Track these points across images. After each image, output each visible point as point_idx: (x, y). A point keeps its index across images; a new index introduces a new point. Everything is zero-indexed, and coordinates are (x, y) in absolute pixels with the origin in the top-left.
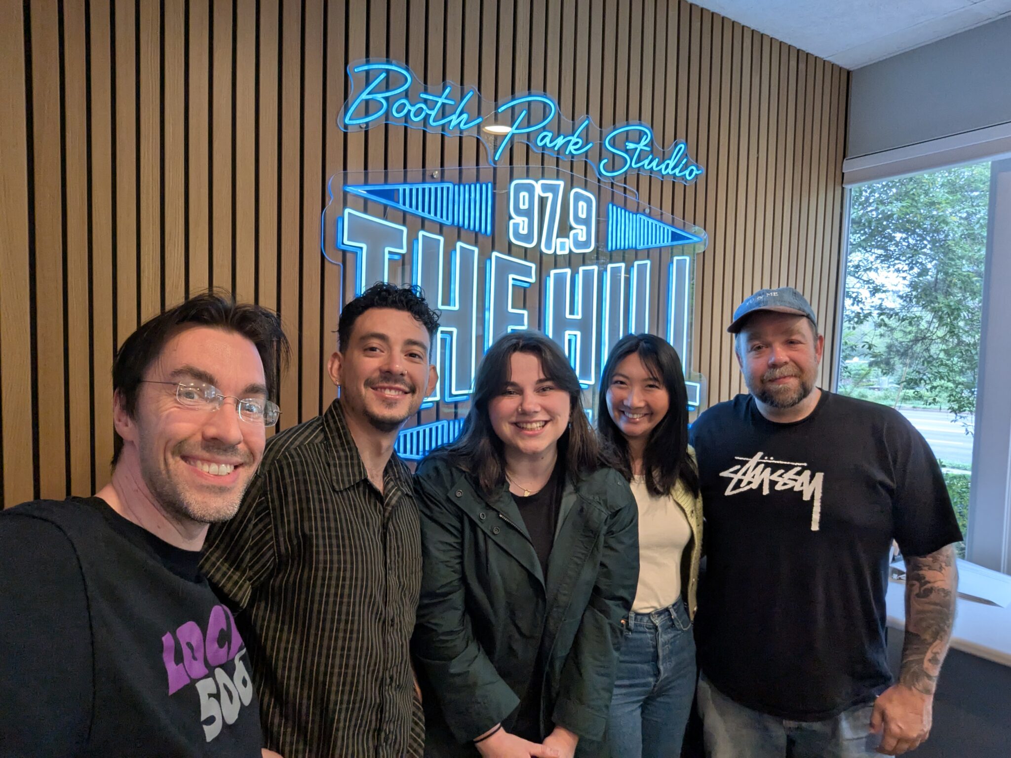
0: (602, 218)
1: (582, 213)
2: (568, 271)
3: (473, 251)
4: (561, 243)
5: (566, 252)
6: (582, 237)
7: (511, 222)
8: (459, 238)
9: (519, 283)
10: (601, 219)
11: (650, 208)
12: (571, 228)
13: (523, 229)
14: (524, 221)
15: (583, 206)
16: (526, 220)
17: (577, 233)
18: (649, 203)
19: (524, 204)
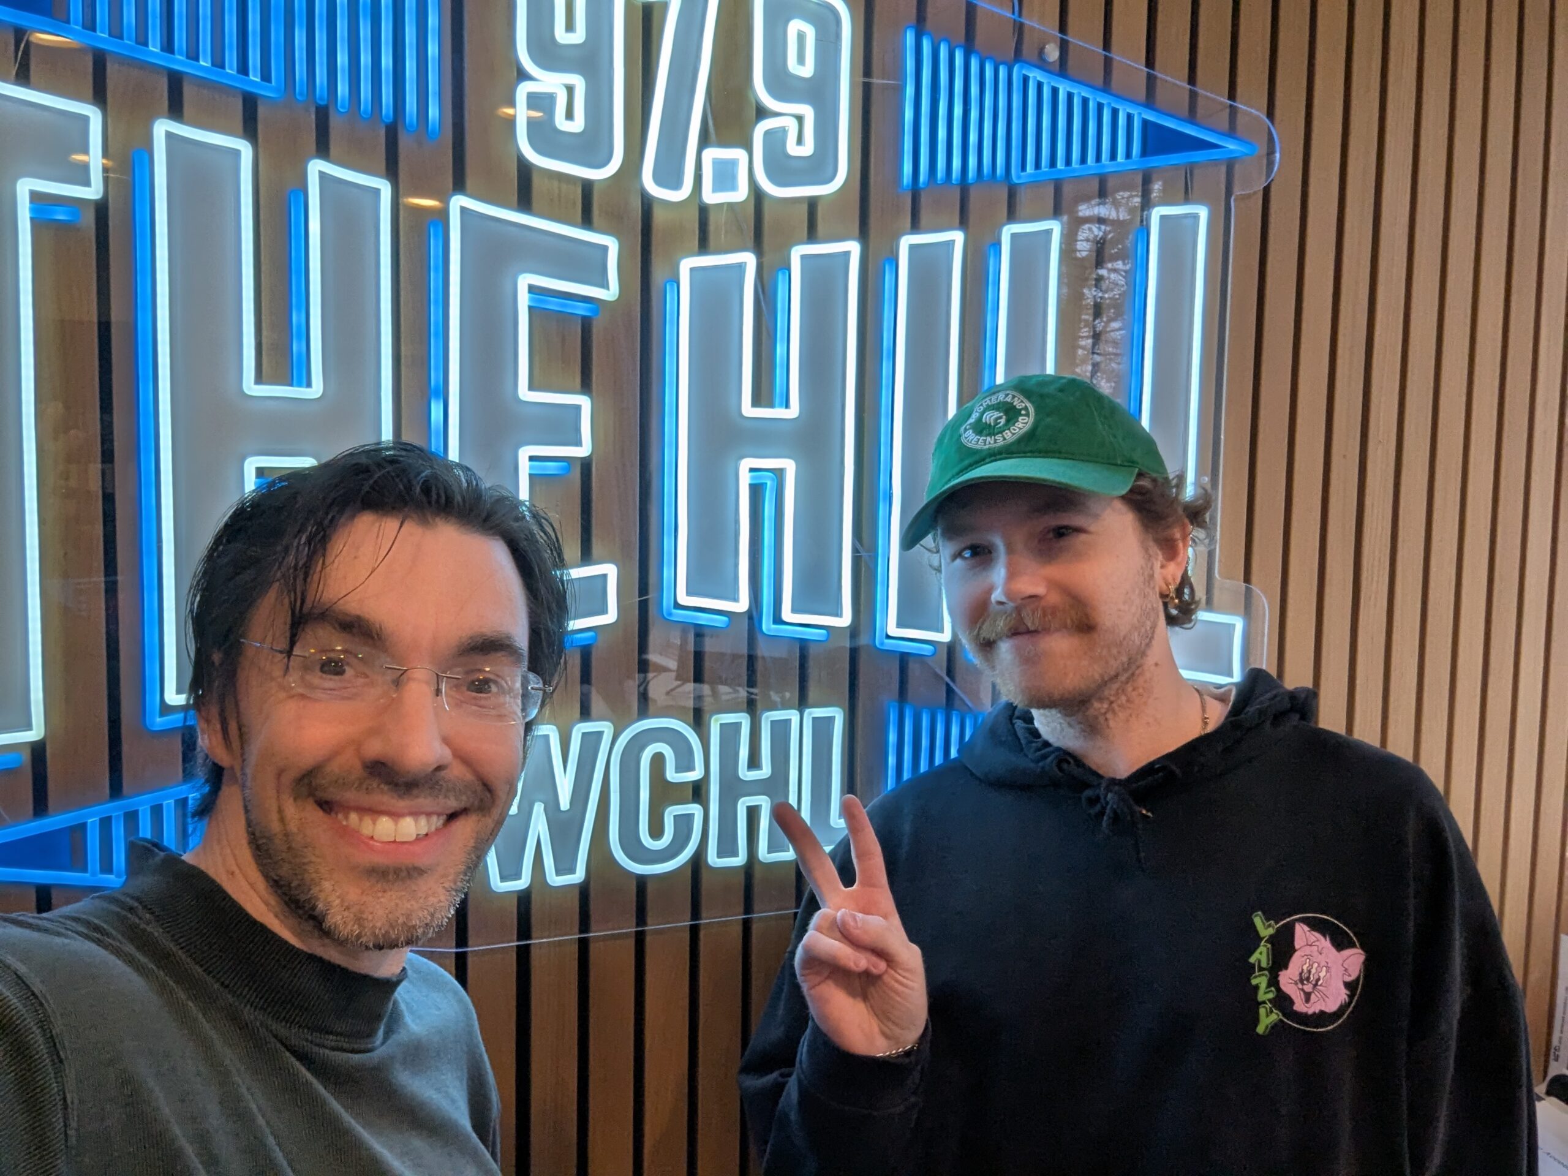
0: (883, 79)
1: (801, 60)
2: (749, 259)
3: (377, 192)
4: (718, 163)
5: (741, 194)
6: (800, 141)
7: (523, 90)
8: (323, 150)
9: (553, 304)
10: (875, 80)
11: (1064, 46)
12: (762, 113)
13: (569, 115)
14: (570, 89)
15: (801, 37)
16: (578, 82)
17: (783, 131)
18: (1063, 28)
19: (570, 27)
